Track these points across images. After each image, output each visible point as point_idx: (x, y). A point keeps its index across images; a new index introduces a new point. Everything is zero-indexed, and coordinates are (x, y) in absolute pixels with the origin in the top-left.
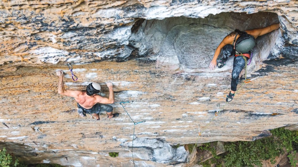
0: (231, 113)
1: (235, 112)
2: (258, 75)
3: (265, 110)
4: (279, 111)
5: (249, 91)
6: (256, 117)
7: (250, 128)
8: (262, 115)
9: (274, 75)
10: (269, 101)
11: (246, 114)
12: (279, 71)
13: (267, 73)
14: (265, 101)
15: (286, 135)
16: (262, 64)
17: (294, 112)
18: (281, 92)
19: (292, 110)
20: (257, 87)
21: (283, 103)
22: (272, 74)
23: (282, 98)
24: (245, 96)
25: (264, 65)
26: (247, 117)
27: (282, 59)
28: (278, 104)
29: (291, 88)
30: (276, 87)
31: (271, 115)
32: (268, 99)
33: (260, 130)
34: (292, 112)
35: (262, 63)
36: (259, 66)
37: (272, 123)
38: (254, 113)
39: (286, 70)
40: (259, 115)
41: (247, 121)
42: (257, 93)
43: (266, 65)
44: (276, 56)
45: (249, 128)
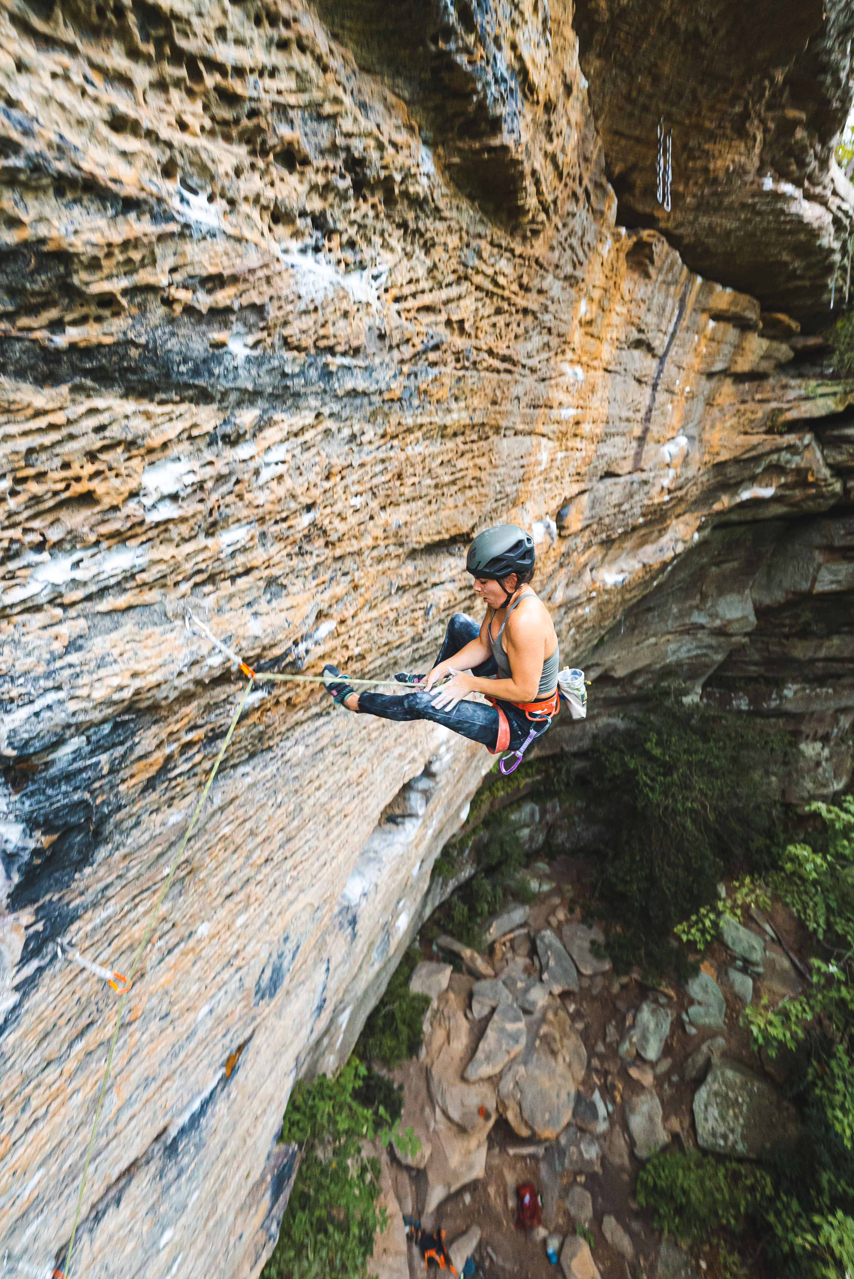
0: (98, 1232)
1: (111, 1210)
2: (40, 970)
3: (192, 1079)
4: (229, 1037)
5: (70, 1065)
6: (194, 1136)
7: (222, 1208)
8: (202, 1110)
9: (89, 927)
10: (170, 1036)
11: (153, 1168)
12: (88, 898)
13: (64, 940)
14: (162, 1048)
15: (323, 1098)
16: (17, 919)
17: (262, 997)
18: (169, 969)
19: (253, 1001)
20: (84, 1021)
21: (214, 1001)
22: (80, 929)
23: (194, 989)
24: (78, 1099)
25: (26, 916)
26: (172, 1174)
27: (53, 845)
28: (203, 1021)
29: (182, 930)
30: (137, 966)
31: (226, 1080)
32: (162, 1031)
33: (256, 1175)
34: (257, 1004)
35: (11, 918)
36: (14, 935)
37: (256, 1106)
38: (173, 1132)
39: (109, 880)
40: (195, 1119)
41: (184, 1191)
42: (106, 1044)
43: (31, 909)
44: (24, 849)
45: (219, 1212)
